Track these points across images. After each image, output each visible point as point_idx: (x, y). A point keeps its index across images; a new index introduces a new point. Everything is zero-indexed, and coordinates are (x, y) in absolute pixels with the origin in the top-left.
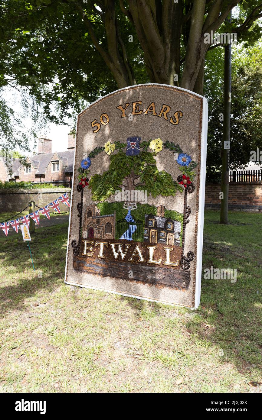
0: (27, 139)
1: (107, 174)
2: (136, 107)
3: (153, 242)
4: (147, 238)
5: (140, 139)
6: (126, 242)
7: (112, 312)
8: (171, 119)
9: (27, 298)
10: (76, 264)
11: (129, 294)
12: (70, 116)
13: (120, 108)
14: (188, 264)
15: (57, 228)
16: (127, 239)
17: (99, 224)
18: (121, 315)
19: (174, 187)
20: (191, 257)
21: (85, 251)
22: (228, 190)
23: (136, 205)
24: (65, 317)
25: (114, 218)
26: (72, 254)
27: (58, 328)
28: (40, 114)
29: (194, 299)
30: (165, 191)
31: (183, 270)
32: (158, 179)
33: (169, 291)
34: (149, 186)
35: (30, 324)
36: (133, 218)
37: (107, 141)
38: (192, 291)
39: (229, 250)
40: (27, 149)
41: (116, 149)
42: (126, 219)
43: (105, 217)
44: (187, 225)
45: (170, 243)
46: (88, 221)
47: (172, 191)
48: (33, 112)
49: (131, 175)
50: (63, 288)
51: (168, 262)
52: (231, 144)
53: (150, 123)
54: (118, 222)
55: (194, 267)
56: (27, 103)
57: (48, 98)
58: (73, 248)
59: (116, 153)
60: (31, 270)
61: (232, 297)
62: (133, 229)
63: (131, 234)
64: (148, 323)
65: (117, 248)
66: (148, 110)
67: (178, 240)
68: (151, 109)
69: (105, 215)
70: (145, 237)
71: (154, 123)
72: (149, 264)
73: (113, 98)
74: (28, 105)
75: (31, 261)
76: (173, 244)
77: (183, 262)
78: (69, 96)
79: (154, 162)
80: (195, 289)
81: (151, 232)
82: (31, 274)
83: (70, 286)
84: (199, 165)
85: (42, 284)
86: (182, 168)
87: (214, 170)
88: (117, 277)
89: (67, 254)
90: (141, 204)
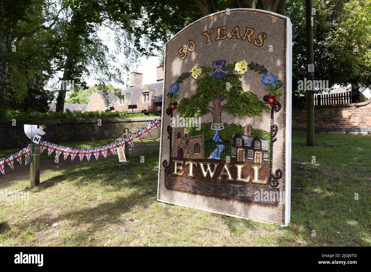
0: (120, 73)
1: (194, 97)
2: (220, 33)
3: (241, 160)
4: (235, 157)
5: (225, 62)
6: (213, 161)
7: (203, 227)
8: (255, 41)
9: (123, 213)
10: (167, 183)
11: (219, 211)
12: (158, 48)
13: (206, 34)
14: (277, 182)
15: (149, 153)
16: (215, 158)
17: (188, 145)
18: (212, 231)
19: (260, 107)
20: (280, 175)
21: (176, 171)
22: (314, 114)
23: (223, 126)
24: (158, 231)
25: (202, 139)
26: (163, 173)
27: (152, 241)
28: (132, 50)
29: (284, 216)
30: (251, 111)
31: (272, 187)
32: (244, 100)
33: (258, 209)
34: (236, 107)
35: (126, 237)
36: (221, 138)
37: (193, 66)
38: (282, 208)
39: (318, 171)
40: (121, 82)
41: (202, 73)
42: (214, 139)
43: (193, 138)
44: (275, 143)
45: (258, 161)
46: (177, 143)
47: (259, 110)
48: (125, 49)
49: (217, 98)
50: (156, 205)
51: (256, 180)
52: (315, 68)
53: (235, 46)
54: (206, 142)
55: (283, 184)
56: (120, 41)
57: (139, 32)
58: (164, 168)
59: (202, 77)
60: (127, 189)
61: (323, 214)
62: (221, 149)
63: (219, 153)
64: (238, 239)
65: (206, 167)
66: (233, 34)
67: (265, 158)
68: (235, 32)
69: (194, 136)
70: (233, 156)
71: (238, 46)
72: (238, 182)
73: (199, 25)
74: (121, 42)
75: (126, 181)
76: (261, 163)
77: (272, 179)
78: (157, 30)
79: (240, 84)
80: (285, 206)
81: (238, 151)
82: (126, 192)
83: (163, 204)
84: (285, 83)
85: (137, 202)
86: (268, 88)
87: (299, 94)
88: (206, 195)
89: (159, 173)
90: (227, 125)
